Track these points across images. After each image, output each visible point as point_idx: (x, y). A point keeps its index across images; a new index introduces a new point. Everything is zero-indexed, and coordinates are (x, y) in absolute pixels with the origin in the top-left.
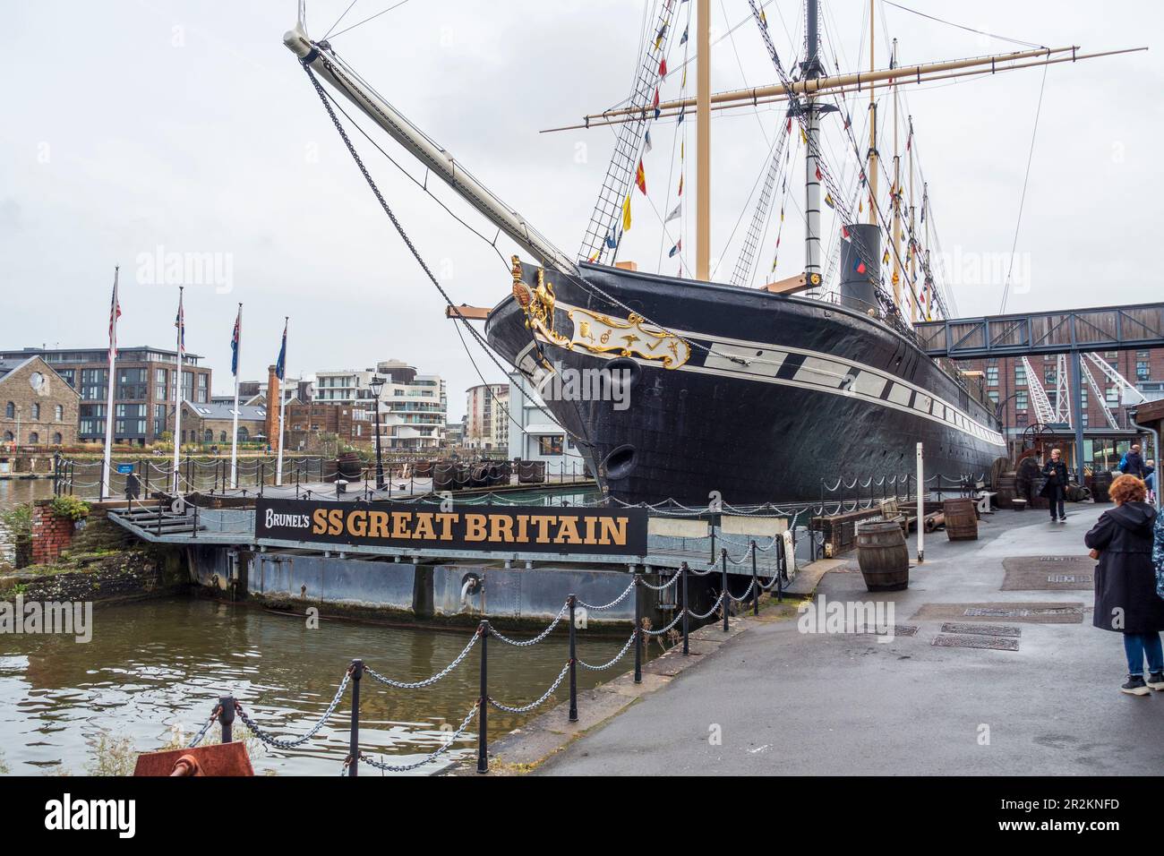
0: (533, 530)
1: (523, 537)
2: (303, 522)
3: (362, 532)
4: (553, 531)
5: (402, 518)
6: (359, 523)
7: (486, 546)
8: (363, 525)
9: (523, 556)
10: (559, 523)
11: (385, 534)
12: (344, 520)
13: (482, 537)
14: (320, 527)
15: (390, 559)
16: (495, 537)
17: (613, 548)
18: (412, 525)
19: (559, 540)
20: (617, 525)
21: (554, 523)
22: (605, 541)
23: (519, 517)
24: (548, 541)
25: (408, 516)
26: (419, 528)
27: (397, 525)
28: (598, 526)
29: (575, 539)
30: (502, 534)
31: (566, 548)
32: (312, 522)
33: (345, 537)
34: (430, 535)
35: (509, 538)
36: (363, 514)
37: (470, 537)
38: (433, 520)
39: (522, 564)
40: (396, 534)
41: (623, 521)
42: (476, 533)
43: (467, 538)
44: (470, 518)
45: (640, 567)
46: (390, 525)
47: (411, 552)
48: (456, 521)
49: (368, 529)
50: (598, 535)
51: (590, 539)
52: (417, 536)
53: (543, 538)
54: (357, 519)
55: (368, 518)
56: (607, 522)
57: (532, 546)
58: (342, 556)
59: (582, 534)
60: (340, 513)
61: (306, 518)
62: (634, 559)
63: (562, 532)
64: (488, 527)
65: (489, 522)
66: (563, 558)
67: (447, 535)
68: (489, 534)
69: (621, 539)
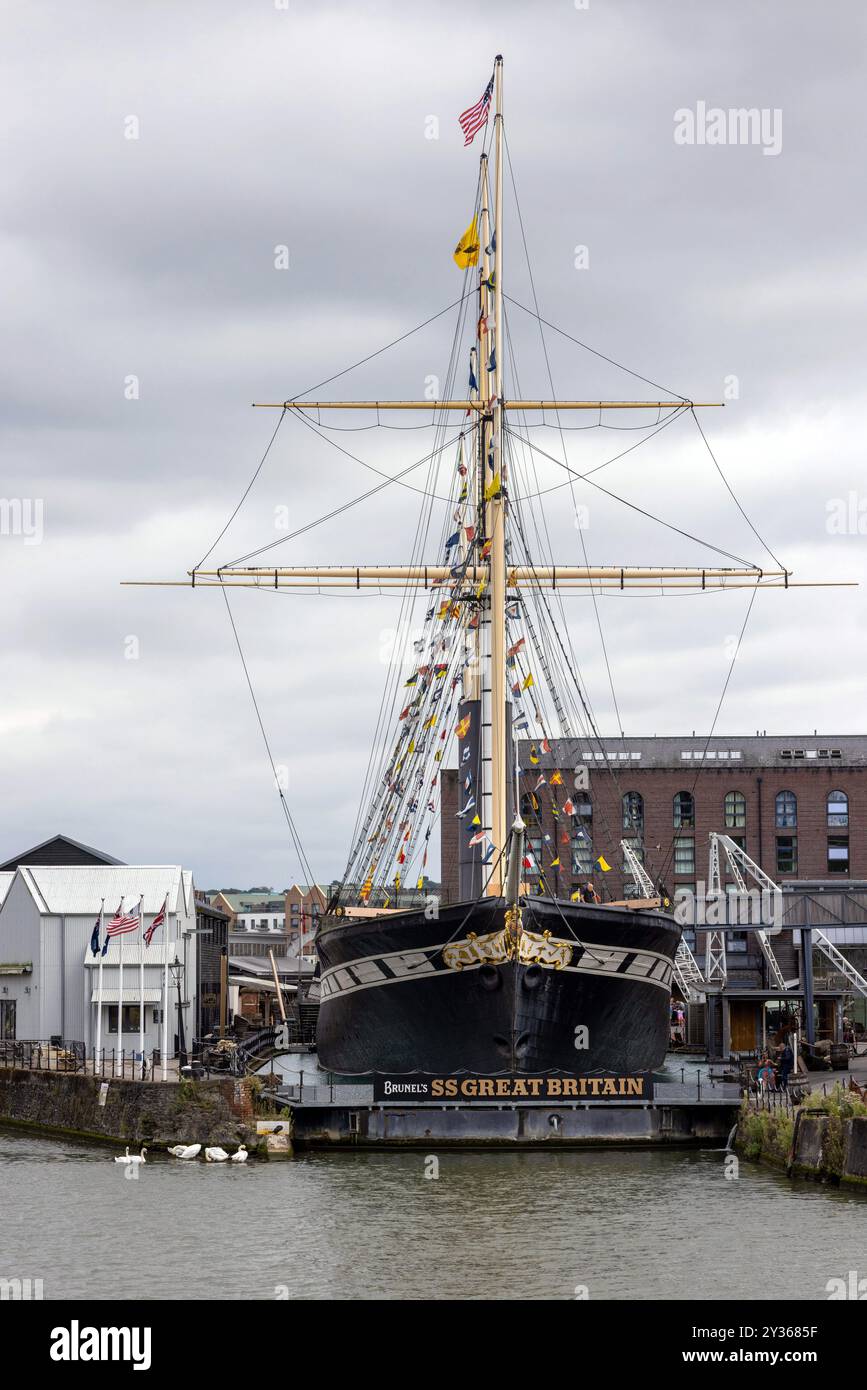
0: (589, 1087)
1: (583, 1092)
2: (421, 1088)
3: (474, 1093)
4: (601, 1087)
5: (504, 1083)
6: (471, 1088)
7: (561, 1097)
8: (474, 1089)
9: (584, 1103)
10: (604, 1083)
11: (491, 1093)
12: (459, 1087)
13: (558, 1092)
14: (438, 1091)
15: (496, 1108)
16: (566, 1092)
17: (635, 1096)
18: (511, 1087)
19: (605, 1092)
20: (637, 1083)
21: (601, 1082)
22: (630, 1092)
23: (581, 1080)
24: (598, 1093)
25: (508, 1082)
26: (516, 1089)
27: (500, 1087)
28: (626, 1083)
29: (614, 1092)
30: (570, 1090)
31: (609, 1097)
32: (430, 1088)
33: (460, 1096)
34: (524, 1092)
35: (575, 1092)
36: (474, 1082)
37: (550, 1092)
38: (526, 1084)
39: (583, 1107)
40: (500, 1093)
41: (640, 1080)
42: (555, 1090)
43: (549, 1093)
44: (550, 1081)
45: (650, 1107)
46: (495, 1088)
47: (510, 1104)
48: (541, 1083)
49: (478, 1091)
50: (626, 1089)
51: (622, 1092)
52: (515, 1093)
53: (595, 1092)
54: (470, 1084)
55: (478, 1084)
56: (631, 1081)
57: (589, 1097)
58: (457, 1109)
59: (618, 1089)
60: (455, 1082)
61: (425, 1086)
62: (646, 1102)
63: (606, 1088)
64: (562, 1086)
65: (563, 1083)
66: (607, 1103)
67: (535, 1092)
68: (563, 1090)
69: (639, 1091)
